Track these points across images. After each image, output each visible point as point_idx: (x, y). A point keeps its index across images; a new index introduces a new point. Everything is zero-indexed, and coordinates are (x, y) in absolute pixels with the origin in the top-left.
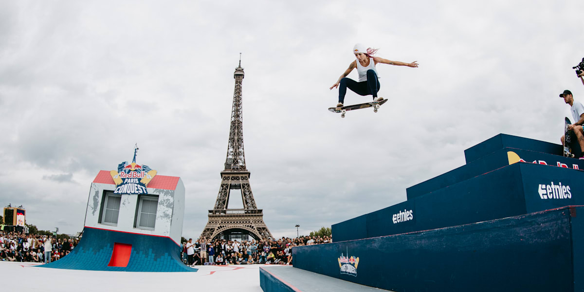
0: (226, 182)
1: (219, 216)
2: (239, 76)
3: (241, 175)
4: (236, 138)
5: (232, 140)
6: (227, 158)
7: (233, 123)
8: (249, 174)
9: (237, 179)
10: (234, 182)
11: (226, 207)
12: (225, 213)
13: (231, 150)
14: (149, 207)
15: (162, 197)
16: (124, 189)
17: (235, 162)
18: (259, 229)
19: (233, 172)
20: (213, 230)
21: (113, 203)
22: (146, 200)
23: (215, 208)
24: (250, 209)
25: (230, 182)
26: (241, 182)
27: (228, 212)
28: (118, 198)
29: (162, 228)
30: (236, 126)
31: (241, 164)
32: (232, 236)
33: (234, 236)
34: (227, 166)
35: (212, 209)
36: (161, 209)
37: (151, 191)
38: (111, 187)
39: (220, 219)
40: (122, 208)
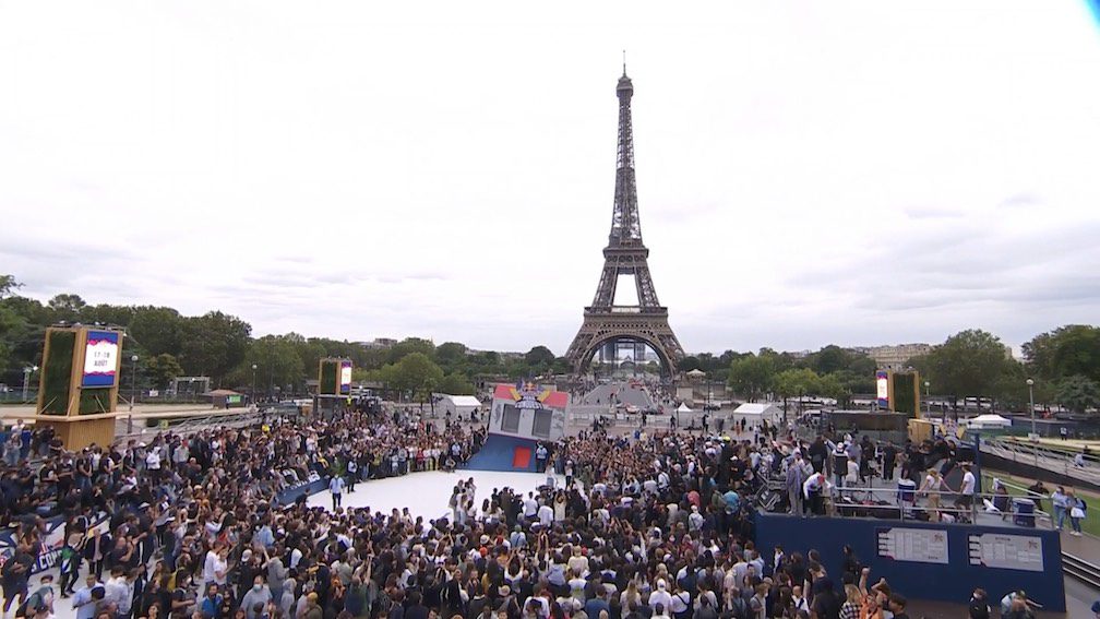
0: (611, 264)
1: (600, 316)
2: (625, 91)
3: (636, 254)
4: (626, 195)
5: (619, 199)
6: (612, 229)
7: (620, 171)
8: (648, 251)
9: (629, 259)
10: (624, 264)
11: (612, 303)
12: (610, 311)
13: (619, 214)
14: (544, 420)
15: (555, 412)
16: (524, 404)
17: (625, 232)
18: (661, 337)
19: (622, 249)
20: (590, 337)
21: (514, 415)
22: (542, 414)
23: (594, 302)
24: (648, 305)
25: (617, 265)
26: (634, 264)
27: (614, 310)
28: (518, 411)
29: (554, 436)
30: (625, 178)
31: (634, 236)
32: (620, 345)
33: (623, 345)
34: (613, 239)
35: (590, 305)
36: (554, 422)
37: (546, 407)
38: (512, 402)
39: (601, 322)
40: (522, 420)
